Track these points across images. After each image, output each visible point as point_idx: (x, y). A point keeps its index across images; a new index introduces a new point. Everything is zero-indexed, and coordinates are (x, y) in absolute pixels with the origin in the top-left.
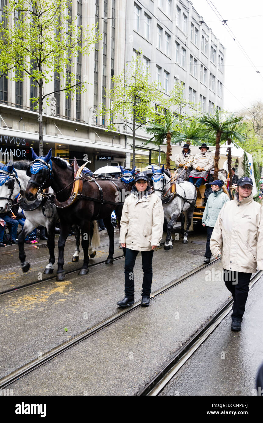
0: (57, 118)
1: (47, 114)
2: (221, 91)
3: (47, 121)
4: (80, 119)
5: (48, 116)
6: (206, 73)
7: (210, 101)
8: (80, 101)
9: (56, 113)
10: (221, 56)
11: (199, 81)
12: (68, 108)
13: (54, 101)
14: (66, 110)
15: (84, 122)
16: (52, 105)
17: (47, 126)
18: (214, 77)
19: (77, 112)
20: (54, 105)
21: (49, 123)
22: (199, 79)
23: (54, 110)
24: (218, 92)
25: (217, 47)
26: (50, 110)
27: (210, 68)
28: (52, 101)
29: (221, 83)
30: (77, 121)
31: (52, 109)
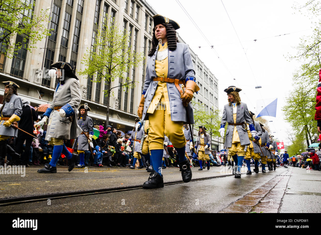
0: (119, 111)
1: (113, 108)
2: (217, 103)
3: (112, 113)
4: (132, 113)
5: (114, 109)
6: (208, 92)
7: (211, 109)
8: (133, 103)
9: (118, 108)
10: (216, 84)
11: (204, 96)
12: (126, 106)
13: (117, 101)
14: (124, 107)
15: (135, 115)
16: (116, 103)
17: (113, 116)
18: (212, 95)
19: (130, 109)
20: (117, 103)
21: (114, 114)
22: (203, 95)
23: (117, 106)
24: (215, 103)
25: (213, 79)
26: (115, 106)
27: (210, 90)
28: (116, 101)
29: (217, 99)
30: (130, 113)
31: (116, 106)
